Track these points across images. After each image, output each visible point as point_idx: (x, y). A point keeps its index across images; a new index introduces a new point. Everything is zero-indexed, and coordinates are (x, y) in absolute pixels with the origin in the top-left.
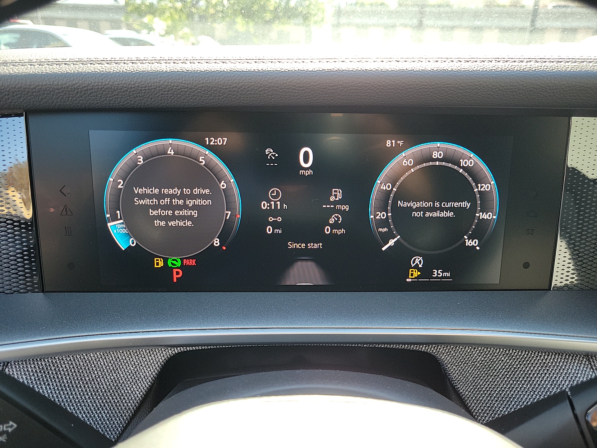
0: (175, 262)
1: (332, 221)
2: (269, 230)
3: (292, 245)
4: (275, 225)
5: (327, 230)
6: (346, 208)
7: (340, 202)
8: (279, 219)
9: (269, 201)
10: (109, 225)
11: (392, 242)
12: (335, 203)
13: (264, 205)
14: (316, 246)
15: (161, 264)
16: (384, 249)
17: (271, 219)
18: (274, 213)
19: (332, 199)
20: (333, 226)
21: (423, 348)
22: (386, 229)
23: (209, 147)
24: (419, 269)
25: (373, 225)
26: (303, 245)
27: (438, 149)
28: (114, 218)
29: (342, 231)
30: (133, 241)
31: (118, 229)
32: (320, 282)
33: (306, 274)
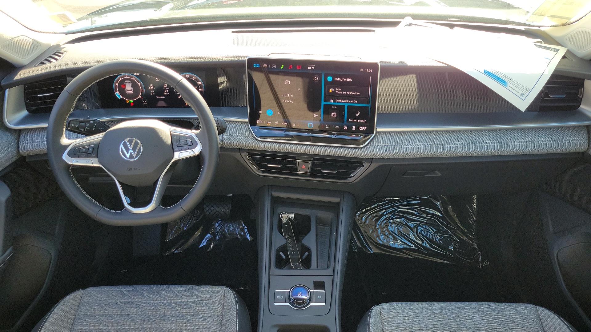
0: (131, 101)
1: (166, 91)
2: (152, 94)
3: (157, 97)
4: (153, 93)
5: (165, 94)
6: (169, 88)
7: (167, 87)
8: (154, 91)
9: (150, 87)
10: (115, 93)
12: (166, 87)
13: (149, 88)
14: (163, 97)
15: (128, 102)
16: (179, 98)
17: (152, 91)
18: (152, 90)
19: (165, 86)
20: (166, 93)
21: (188, 120)
23: (136, 76)
26: (160, 97)
27: (187, 75)
28: (116, 91)
29: (168, 94)
30: (121, 97)
31: (117, 94)
32: (166, 106)
33: (162, 104)
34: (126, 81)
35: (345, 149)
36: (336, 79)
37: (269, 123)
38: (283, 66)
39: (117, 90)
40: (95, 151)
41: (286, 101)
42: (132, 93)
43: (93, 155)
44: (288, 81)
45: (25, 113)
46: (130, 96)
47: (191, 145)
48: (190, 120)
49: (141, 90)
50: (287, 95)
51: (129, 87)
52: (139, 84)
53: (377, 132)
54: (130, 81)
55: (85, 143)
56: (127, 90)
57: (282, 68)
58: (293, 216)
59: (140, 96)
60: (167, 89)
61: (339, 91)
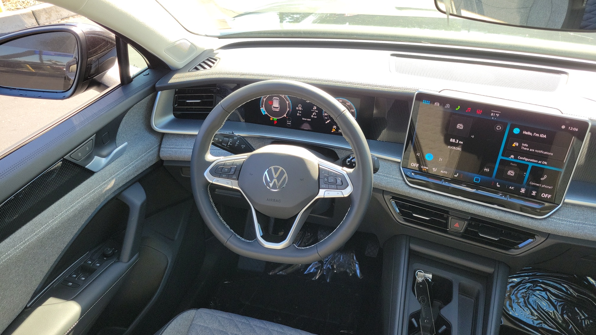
0: (275, 119)
1: (313, 114)
2: (298, 114)
3: (303, 119)
4: (299, 113)
5: (312, 116)
6: (317, 111)
7: (316, 110)
8: (301, 112)
9: (298, 107)
10: (261, 108)
11: (328, 121)
12: (314, 110)
13: (297, 108)
14: (309, 120)
15: (272, 119)
16: (326, 123)
17: (299, 112)
18: (300, 110)
19: (314, 109)
20: (314, 116)
21: (331, 149)
22: (327, 118)
24: (335, 129)
25: (324, 116)
26: (306, 119)
28: (262, 107)
29: (316, 117)
30: (266, 113)
31: (263, 109)
32: (310, 129)
33: (306, 126)
34: (274, 98)
35: (518, 217)
36: (525, 132)
37: (426, 169)
38: (459, 107)
39: (264, 106)
40: (237, 172)
41: (453, 148)
42: (278, 111)
43: (234, 177)
44: (461, 126)
45: (171, 117)
46: (275, 114)
47: (341, 184)
48: (333, 149)
49: (288, 109)
50: (456, 141)
51: (276, 104)
52: (287, 102)
53: (564, 203)
54: (278, 99)
55: (228, 163)
56: (274, 107)
57: (457, 109)
58: (430, 276)
59: (285, 115)
60: (315, 112)
61: (525, 147)
